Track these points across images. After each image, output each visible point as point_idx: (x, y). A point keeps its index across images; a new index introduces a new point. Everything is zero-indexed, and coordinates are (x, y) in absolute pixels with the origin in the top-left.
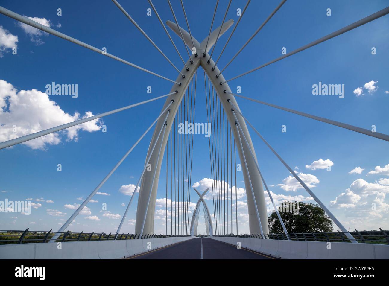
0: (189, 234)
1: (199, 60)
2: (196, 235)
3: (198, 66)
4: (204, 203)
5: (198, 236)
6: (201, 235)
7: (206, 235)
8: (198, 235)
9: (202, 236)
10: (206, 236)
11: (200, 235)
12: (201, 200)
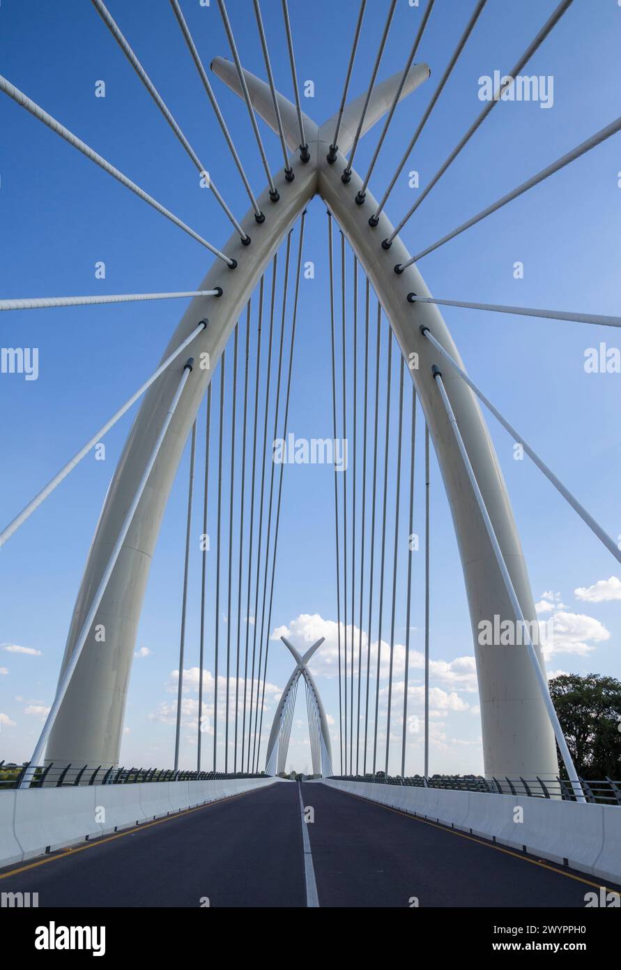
0: (261, 768)
1: (314, 173)
2: (282, 775)
3: (309, 195)
4: (309, 681)
5: (288, 777)
6: (298, 773)
7: (312, 773)
8: (288, 772)
9: (299, 777)
10: (309, 777)
11: (294, 772)
12: (301, 671)
